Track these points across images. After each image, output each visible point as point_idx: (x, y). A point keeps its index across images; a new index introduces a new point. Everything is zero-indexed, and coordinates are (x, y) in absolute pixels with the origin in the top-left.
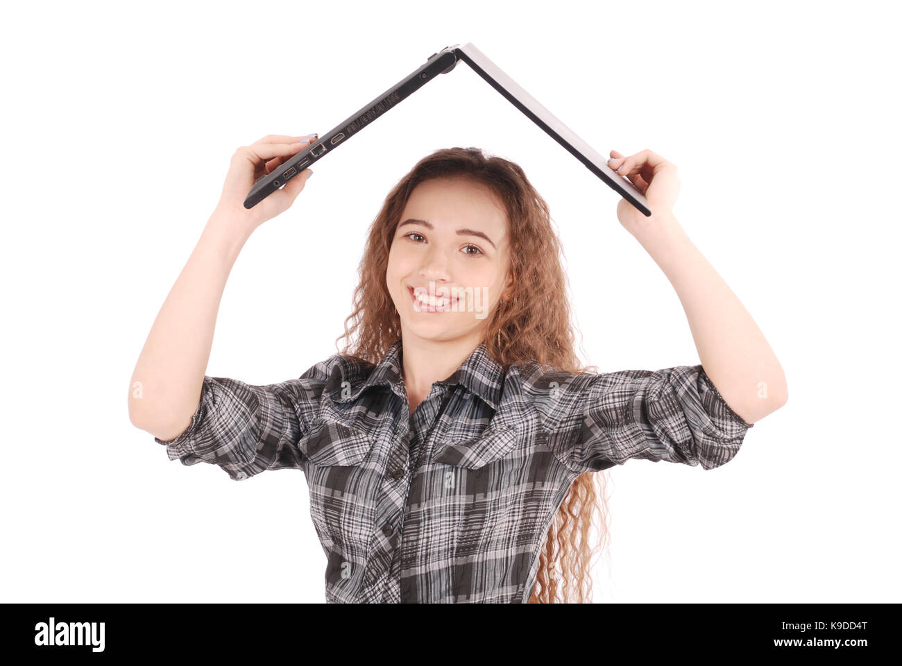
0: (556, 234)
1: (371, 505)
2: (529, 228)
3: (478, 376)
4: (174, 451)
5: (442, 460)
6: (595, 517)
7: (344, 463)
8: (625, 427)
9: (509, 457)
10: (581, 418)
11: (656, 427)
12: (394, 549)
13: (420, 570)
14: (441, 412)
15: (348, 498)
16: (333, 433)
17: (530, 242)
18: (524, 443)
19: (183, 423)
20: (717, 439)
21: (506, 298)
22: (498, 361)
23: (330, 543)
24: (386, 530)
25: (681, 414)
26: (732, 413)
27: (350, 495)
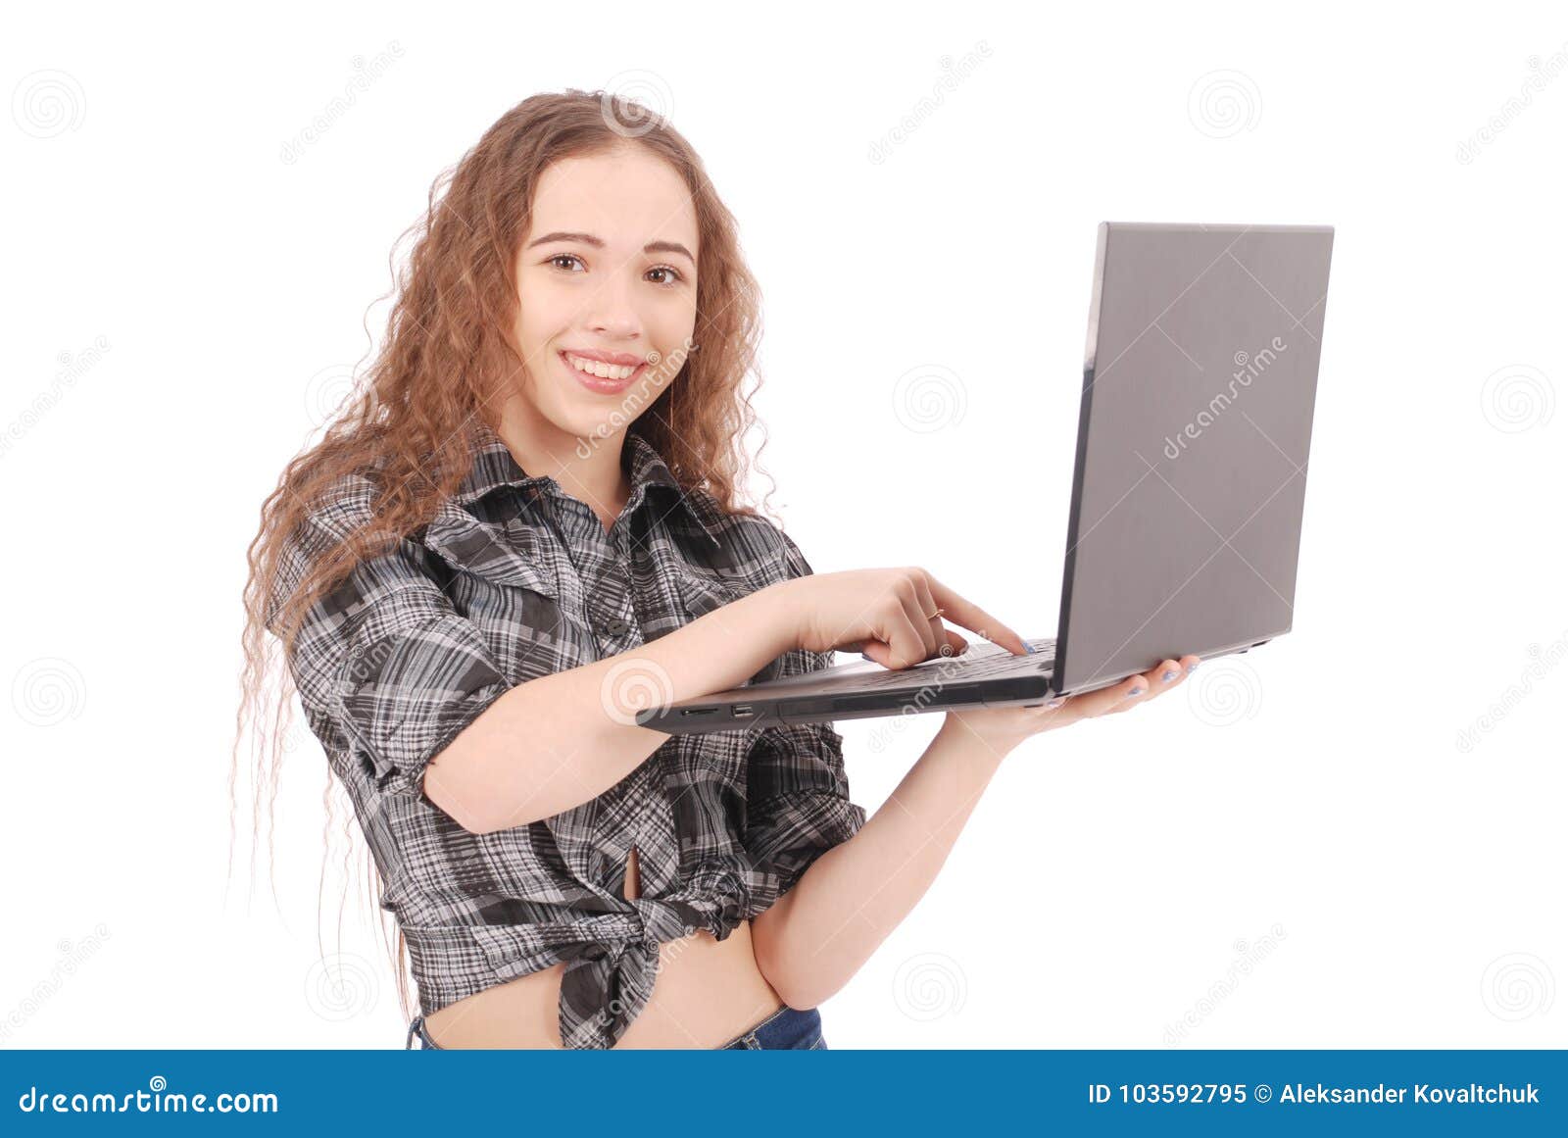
15: (563, 648)
27: (568, 644)
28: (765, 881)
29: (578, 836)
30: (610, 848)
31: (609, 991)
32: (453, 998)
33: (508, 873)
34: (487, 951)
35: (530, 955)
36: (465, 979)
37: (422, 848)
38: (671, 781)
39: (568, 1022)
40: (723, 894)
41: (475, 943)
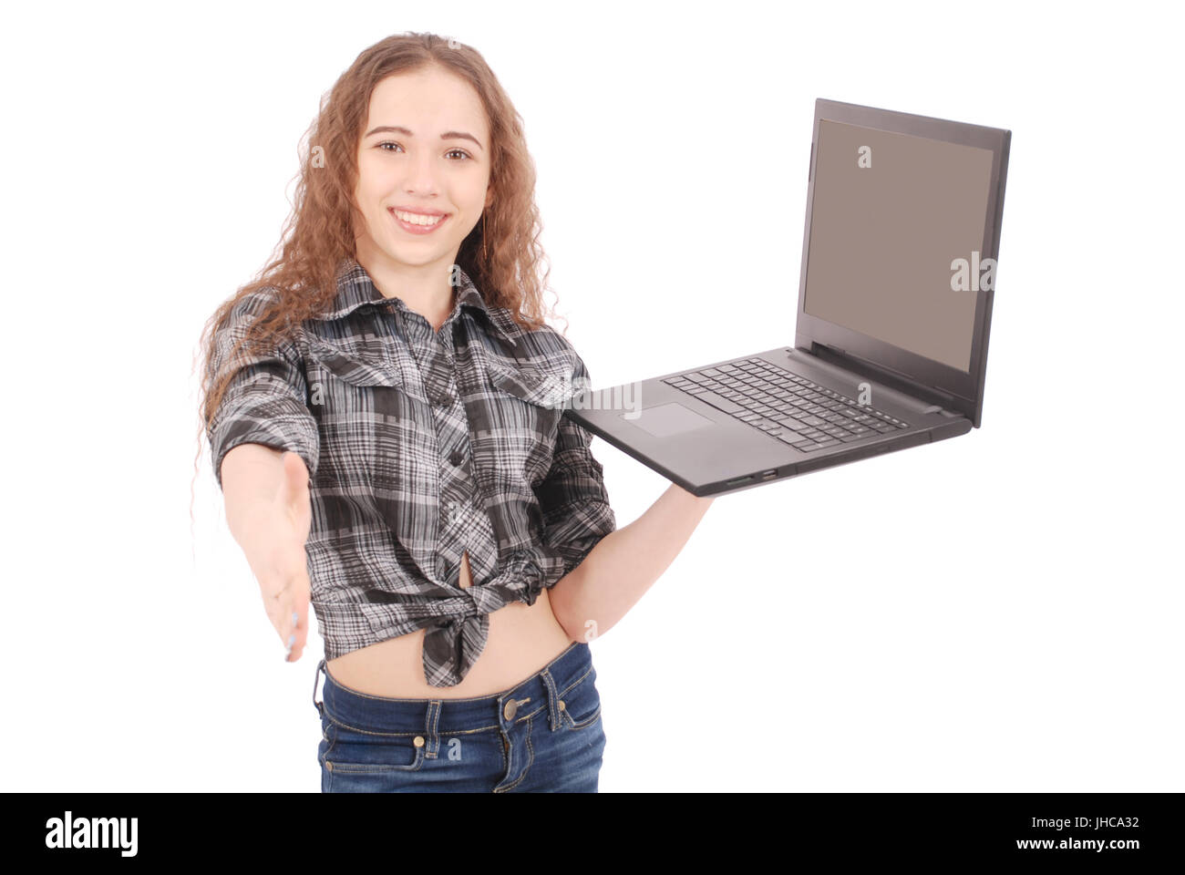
1: (432, 434)
7: (385, 384)
12: (470, 477)
15: (405, 425)
27: (408, 421)
28: (555, 563)
29: (428, 547)
30: (449, 554)
31: (455, 646)
32: (346, 650)
33: (382, 576)
34: (370, 621)
35: (399, 624)
36: (355, 638)
37: (327, 560)
38: (489, 502)
39: (430, 669)
40: (528, 575)
41: (362, 615)
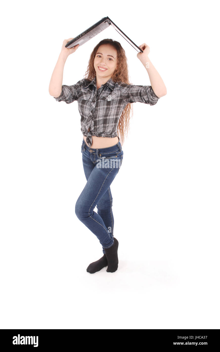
0: (126, 57)
1: (89, 107)
2: (121, 55)
3: (110, 84)
4: (57, 100)
5: (102, 99)
6: (131, 111)
7: (85, 99)
8: (137, 97)
9: (115, 99)
10: (129, 94)
11: (142, 97)
12: (93, 115)
13: (97, 119)
14: (103, 90)
15: (85, 106)
16: (83, 94)
17: (121, 58)
18: (118, 97)
19: (60, 95)
20: (153, 101)
21: (116, 69)
22: (114, 81)
23: (82, 114)
24: (92, 112)
25: (147, 96)
26: (156, 96)
38: (95, 120)
